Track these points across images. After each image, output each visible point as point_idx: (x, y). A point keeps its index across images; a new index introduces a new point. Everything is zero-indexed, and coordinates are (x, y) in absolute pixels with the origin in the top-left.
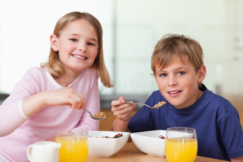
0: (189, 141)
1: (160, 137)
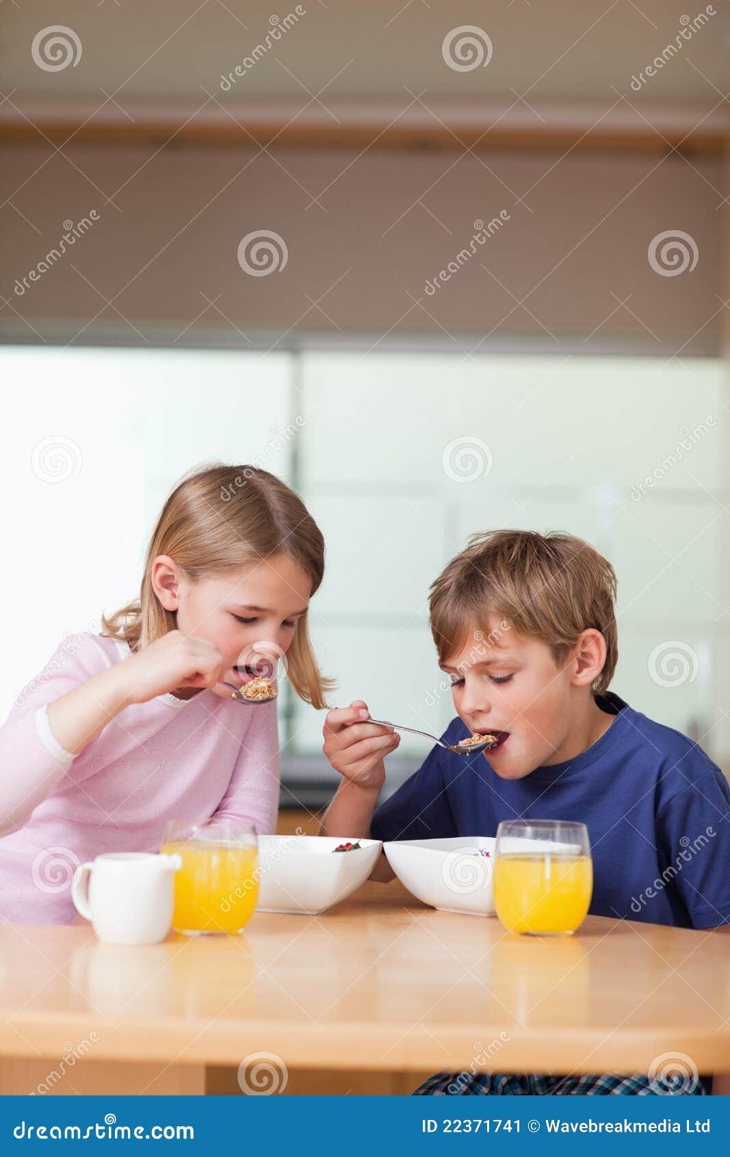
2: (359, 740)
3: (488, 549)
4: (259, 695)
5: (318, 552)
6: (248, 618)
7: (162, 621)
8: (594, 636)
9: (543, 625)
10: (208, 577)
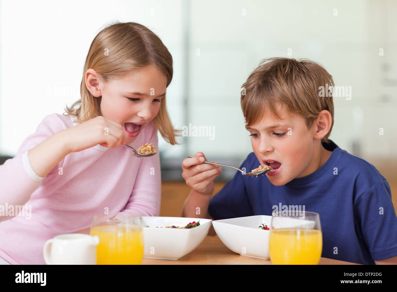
0: (308, 233)
1: (260, 227)
2: (200, 172)
3: (273, 67)
4: (146, 152)
5: (170, 64)
6: (135, 99)
7: (92, 103)
8: (326, 114)
9: (303, 108)
10: (113, 78)
